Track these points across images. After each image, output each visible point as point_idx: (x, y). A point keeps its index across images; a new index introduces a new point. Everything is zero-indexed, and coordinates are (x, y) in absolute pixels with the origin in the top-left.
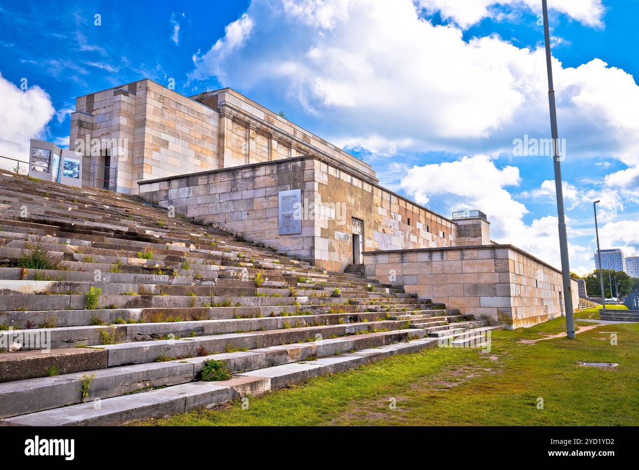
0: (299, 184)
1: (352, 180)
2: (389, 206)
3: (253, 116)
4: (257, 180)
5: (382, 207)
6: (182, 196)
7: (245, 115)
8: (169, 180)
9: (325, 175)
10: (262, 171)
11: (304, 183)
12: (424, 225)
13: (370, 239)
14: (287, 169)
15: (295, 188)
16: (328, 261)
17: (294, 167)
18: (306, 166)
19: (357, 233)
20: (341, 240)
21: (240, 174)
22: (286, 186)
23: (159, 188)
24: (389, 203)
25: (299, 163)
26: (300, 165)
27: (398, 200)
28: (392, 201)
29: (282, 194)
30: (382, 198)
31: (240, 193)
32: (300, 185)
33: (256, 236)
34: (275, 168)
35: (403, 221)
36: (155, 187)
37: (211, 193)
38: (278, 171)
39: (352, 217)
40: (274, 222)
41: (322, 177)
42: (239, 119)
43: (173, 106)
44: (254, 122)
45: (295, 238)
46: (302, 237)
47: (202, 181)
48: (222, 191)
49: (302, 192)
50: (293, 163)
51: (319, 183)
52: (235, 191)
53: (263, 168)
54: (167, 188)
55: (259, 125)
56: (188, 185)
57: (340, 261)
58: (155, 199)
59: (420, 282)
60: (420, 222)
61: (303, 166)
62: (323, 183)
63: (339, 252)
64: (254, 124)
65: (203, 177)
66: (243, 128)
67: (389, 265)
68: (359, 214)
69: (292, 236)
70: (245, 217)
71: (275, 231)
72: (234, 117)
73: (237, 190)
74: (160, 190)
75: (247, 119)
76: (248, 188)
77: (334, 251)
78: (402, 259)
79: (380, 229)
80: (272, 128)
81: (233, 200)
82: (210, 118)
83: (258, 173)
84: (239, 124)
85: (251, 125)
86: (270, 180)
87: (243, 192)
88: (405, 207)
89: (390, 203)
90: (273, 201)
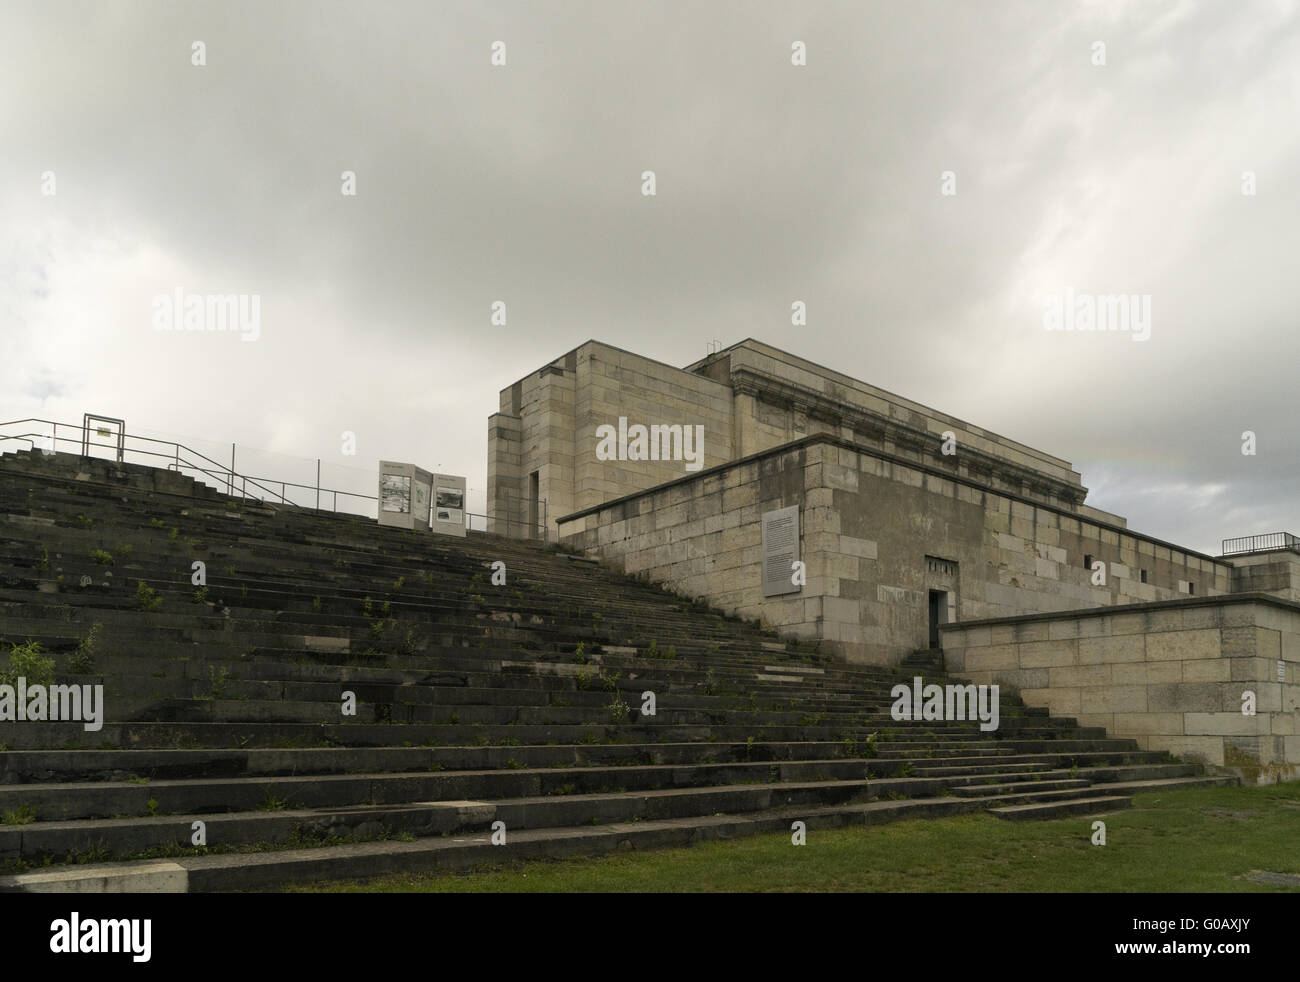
0: (796, 495)
1: (925, 482)
2: (1031, 530)
3: (799, 387)
4: (727, 495)
5: (1010, 534)
6: (616, 538)
7: (783, 385)
8: (597, 510)
9: (850, 473)
10: (735, 477)
11: (804, 492)
12: (1131, 569)
13: (974, 598)
14: (775, 468)
15: (789, 503)
16: (860, 644)
17: (788, 464)
18: (808, 458)
19: (943, 589)
20: (894, 602)
21: (701, 486)
22: (775, 501)
23: (586, 526)
24: (1031, 524)
25: (795, 454)
26: (798, 458)
27: (1058, 519)
28: (1039, 520)
29: (767, 516)
30: (1011, 517)
31: (702, 523)
32: (798, 497)
33: (727, 602)
34: (756, 469)
35: (1071, 562)
36: (580, 526)
37: (658, 527)
38: (761, 473)
39: (926, 556)
40: (755, 573)
41: (842, 477)
42: (772, 395)
43: (641, 383)
44: (803, 397)
45: (789, 602)
46: (800, 599)
47: (643, 507)
48: (674, 522)
49: (801, 511)
50: (786, 456)
51: (835, 490)
52: (694, 521)
53: (735, 472)
54: (595, 525)
55: (812, 402)
56: (625, 518)
57: (891, 644)
58: (579, 546)
59: (1055, 683)
60: (1120, 562)
61: (803, 457)
62: (846, 489)
63: (889, 626)
64: (803, 402)
65: (645, 500)
66: (782, 411)
67: (991, 649)
68: (945, 551)
69: (786, 598)
70: (709, 567)
71: (757, 589)
72: (760, 392)
73: (696, 520)
74: (587, 531)
75: (787, 392)
76: (715, 513)
77: (875, 623)
78: (1017, 637)
79: (1007, 579)
80: (840, 406)
81: (690, 538)
82: (715, 397)
83: (729, 483)
84: (773, 404)
85: (796, 404)
86: (748, 493)
87: (707, 520)
88: (1077, 532)
89: (1035, 526)
90: (754, 532)
